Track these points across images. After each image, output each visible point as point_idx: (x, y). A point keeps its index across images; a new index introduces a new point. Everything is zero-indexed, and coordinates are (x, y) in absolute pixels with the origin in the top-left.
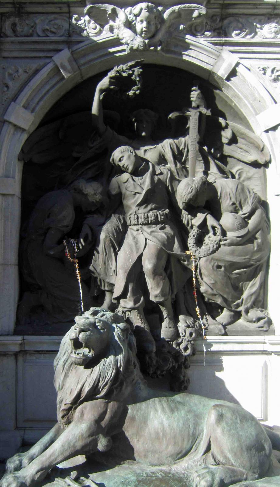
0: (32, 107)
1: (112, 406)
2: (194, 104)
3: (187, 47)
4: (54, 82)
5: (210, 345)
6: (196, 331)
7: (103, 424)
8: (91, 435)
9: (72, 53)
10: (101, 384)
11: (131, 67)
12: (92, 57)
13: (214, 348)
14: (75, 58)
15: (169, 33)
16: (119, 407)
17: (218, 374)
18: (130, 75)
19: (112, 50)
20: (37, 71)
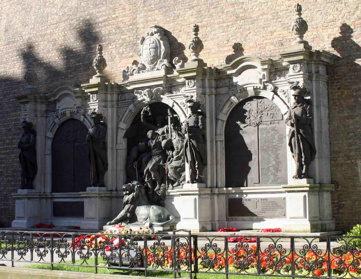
0: (125, 122)
1: (132, 206)
2: (169, 115)
3: (162, 99)
4: (130, 114)
5: (170, 193)
6: (164, 188)
7: (130, 210)
8: (125, 212)
9: (134, 105)
10: (129, 200)
11: (146, 108)
12: (139, 104)
13: (171, 194)
14: (135, 106)
15: (156, 95)
16: (134, 207)
17: (173, 203)
18: (147, 110)
19: (144, 102)
20: (126, 111)
